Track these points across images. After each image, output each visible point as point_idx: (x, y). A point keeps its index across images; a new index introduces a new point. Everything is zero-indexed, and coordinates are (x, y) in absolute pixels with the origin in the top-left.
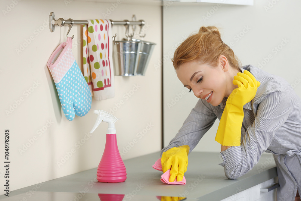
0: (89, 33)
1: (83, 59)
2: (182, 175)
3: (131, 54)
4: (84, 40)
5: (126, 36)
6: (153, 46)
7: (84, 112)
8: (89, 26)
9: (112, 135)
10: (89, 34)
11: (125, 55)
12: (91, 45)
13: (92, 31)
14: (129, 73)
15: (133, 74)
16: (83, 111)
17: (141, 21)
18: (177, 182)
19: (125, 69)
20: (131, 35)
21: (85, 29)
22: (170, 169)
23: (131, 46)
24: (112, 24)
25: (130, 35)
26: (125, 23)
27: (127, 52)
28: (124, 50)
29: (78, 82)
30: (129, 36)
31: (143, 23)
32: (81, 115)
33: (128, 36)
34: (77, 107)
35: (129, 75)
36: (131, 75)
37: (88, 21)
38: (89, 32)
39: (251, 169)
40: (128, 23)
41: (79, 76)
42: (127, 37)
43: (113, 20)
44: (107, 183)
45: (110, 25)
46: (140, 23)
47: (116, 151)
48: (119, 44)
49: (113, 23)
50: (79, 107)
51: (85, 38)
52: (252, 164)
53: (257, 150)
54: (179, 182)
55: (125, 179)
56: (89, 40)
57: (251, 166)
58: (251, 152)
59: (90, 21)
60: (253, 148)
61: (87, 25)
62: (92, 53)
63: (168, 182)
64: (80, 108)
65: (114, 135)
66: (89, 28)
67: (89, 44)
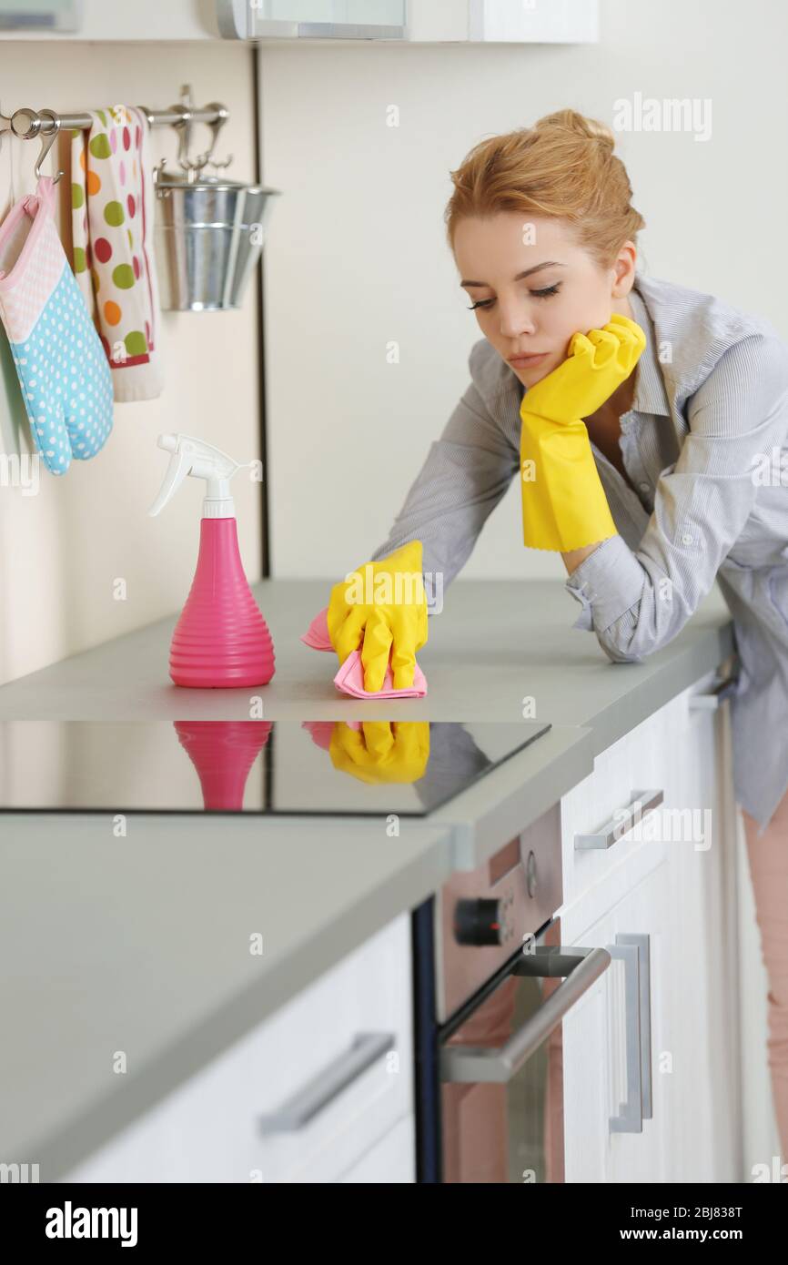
0: (92, 158)
1: (75, 251)
2: (411, 664)
3: (212, 232)
4: (77, 185)
5: (183, 167)
6: (270, 199)
7: (94, 445)
8: (93, 136)
9: (223, 523)
10: (95, 164)
11: (190, 233)
12: (99, 202)
13: (104, 153)
14: (207, 300)
15: (221, 305)
16: (92, 441)
17: (215, 107)
18: (394, 691)
19: (191, 284)
20: (200, 161)
21: (78, 144)
22: (360, 648)
23: (212, 204)
24: (149, 123)
25: (195, 162)
26: (178, 117)
27: (200, 225)
28: (189, 215)
29: (79, 336)
30: (191, 166)
31: (223, 114)
32: (87, 455)
33: (186, 165)
34: (76, 426)
35: (206, 307)
36: (212, 309)
37: (92, 115)
38: (93, 154)
39: (690, 612)
40: (186, 116)
41: (80, 316)
42: (186, 169)
43: (151, 108)
44: (214, 688)
45: (146, 126)
46: (212, 116)
47: (237, 579)
48: (171, 194)
49: (151, 119)
50: (81, 426)
51: (78, 177)
52: (690, 593)
53: (704, 544)
54: (401, 691)
55: (270, 676)
56: (91, 184)
57: (687, 605)
58: (683, 553)
59: (96, 114)
60: (688, 539)
61: (87, 132)
62: (104, 230)
63: (362, 692)
64: (84, 431)
65: (230, 522)
66: (92, 141)
67: (91, 198)
